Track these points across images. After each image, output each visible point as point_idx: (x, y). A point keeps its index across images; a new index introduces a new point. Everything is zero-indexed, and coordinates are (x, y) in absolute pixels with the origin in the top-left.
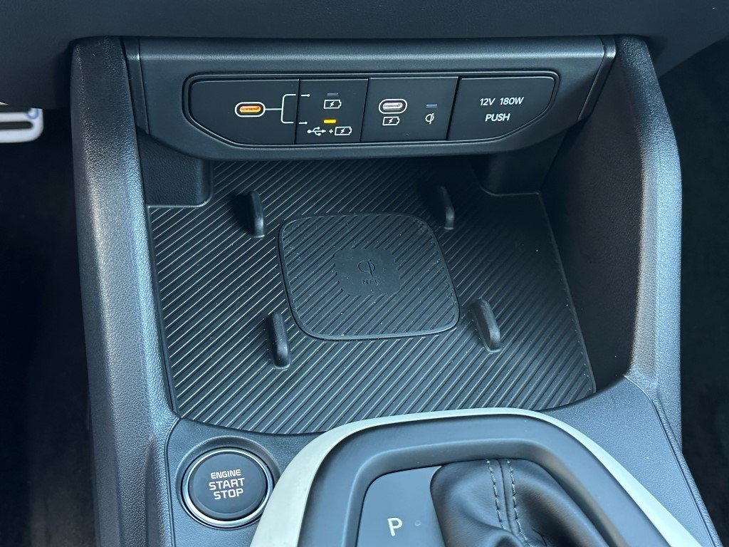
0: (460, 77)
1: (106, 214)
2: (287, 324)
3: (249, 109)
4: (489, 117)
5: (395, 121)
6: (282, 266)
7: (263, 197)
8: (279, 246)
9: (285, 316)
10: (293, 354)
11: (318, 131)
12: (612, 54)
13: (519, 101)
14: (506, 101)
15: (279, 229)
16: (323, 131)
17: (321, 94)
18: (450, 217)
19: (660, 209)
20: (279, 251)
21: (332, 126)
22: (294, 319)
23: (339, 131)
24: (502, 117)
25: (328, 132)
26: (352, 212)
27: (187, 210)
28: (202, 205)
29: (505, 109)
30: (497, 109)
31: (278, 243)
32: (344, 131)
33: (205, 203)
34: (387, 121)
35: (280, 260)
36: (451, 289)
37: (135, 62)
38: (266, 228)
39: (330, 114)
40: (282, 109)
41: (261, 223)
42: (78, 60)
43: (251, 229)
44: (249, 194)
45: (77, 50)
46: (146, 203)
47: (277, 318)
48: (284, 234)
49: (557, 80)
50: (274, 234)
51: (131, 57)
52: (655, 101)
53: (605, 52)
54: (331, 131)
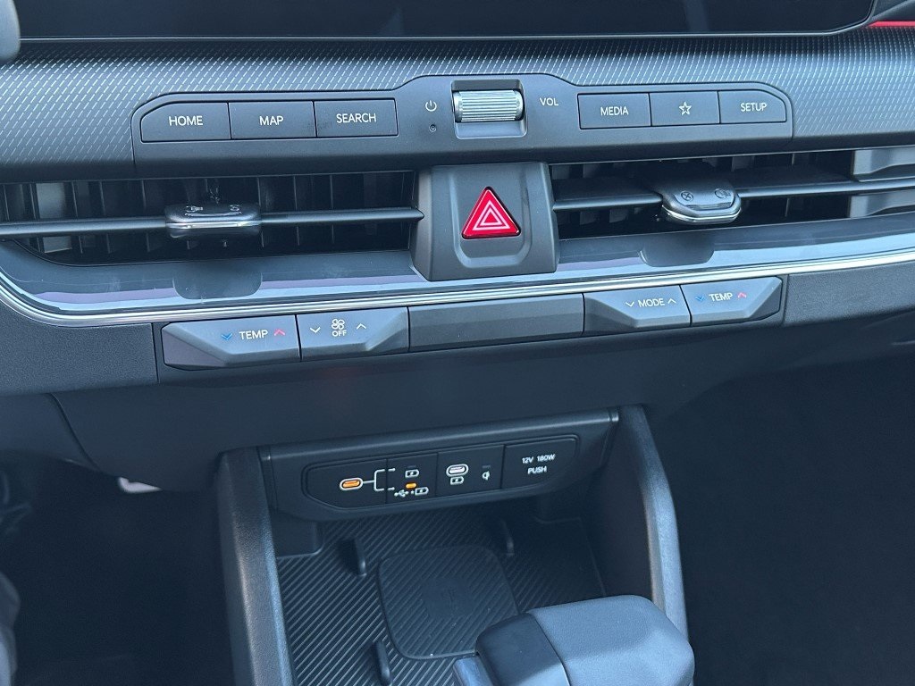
0: (505, 445)
1: (251, 584)
2: (388, 649)
3: (351, 484)
4: (530, 470)
5: (460, 480)
6: (381, 599)
7: (363, 541)
8: (378, 583)
9: (386, 642)
10: (393, 675)
11: (403, 494)
12: (616, 419)
13: (552, 457)
14: (541, 459)
15: (378, 567)
16: (407, 493)
17: (403, 467)
18: (511, 545)
19: (661, 539)
20: (379, 587)
21: (414, 489)
22: (393, 644)
23: (418, 492)
24: (540, 470)
25: (410, 493)
26: (434, 548)
27: (304, 559)
28: (317, 553)
29: (542, 464)
30: (536, 464)
31: (377, 579)
32: (423, 491)
33: (319, 551)
34: (454, 481)
35: (380, 594)
36: (515, 608)
37: (268, 461)
38: (368, 567)
39: (411, 481)
40: (375, 481)
41: (364, 565)
42: (226, 465)
43: (356, 570)
44: (353, 540)
45: (225, 457)
46: (276, 556)
47: (380, 645)
48: (382, 571)
49: (578, 441)
50: (374, 571)
51: (264, 459)
52: (651, 454)
53: (611, 418)
54: (412, 492)
